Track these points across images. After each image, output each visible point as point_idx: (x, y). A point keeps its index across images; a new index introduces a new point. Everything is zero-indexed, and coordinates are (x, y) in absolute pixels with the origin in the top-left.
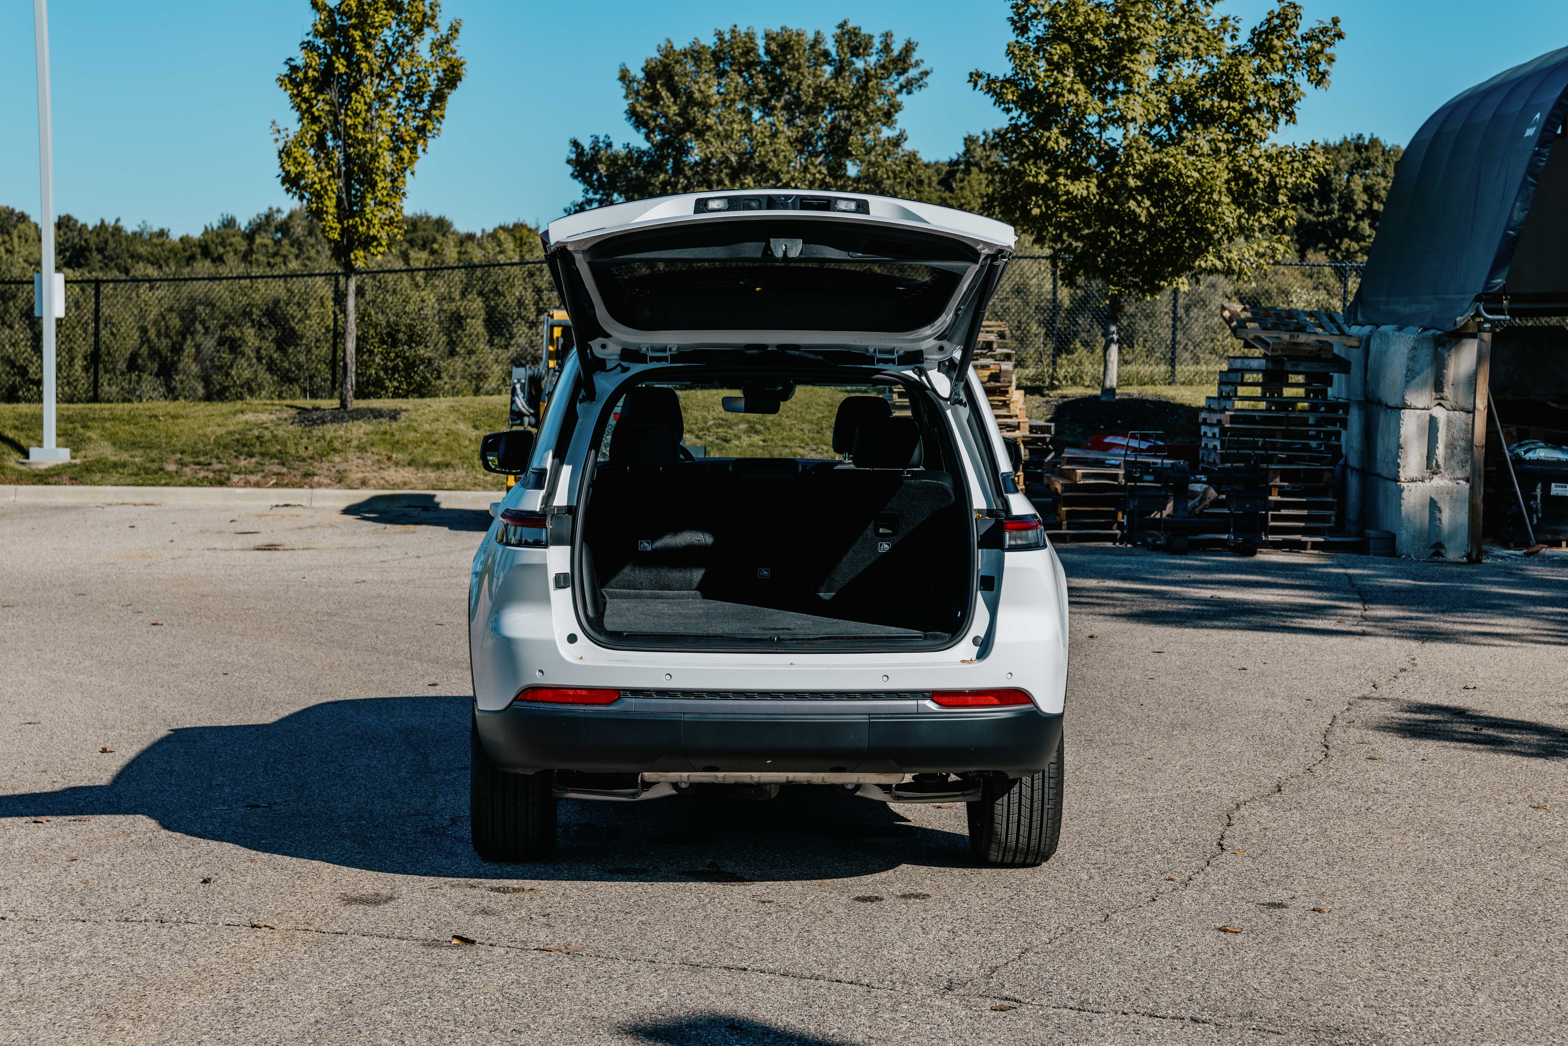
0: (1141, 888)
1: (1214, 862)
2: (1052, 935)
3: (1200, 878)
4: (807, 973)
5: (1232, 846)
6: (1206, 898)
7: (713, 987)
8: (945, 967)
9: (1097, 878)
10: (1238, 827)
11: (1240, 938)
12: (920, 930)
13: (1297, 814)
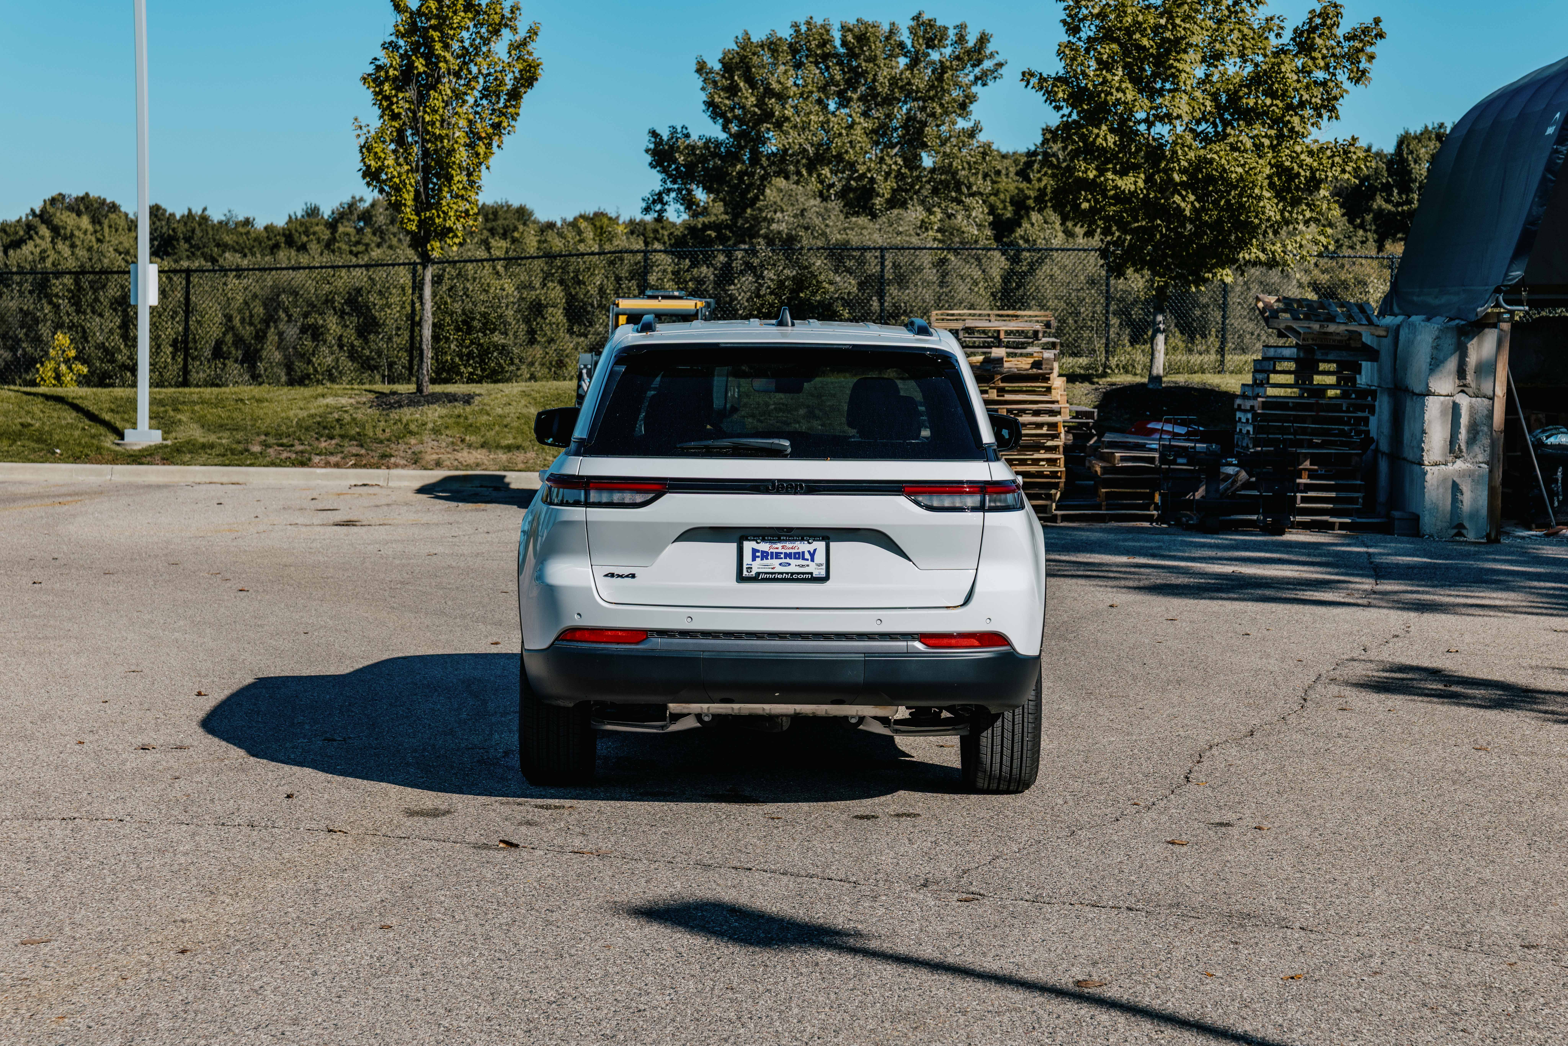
0: (1108, 811)
1: (1177, 791)
2: (1021, 846)
3: (1162, 804)
4: (803, 873)
5: (1198, 779)
6: (1164, 818)
7: (720, 882)
8: (923, 869)
9: (1071, 803)
10: (1206, 763)
11: (1185, 849)
12: (907, 842)
13: (1262, 754)
